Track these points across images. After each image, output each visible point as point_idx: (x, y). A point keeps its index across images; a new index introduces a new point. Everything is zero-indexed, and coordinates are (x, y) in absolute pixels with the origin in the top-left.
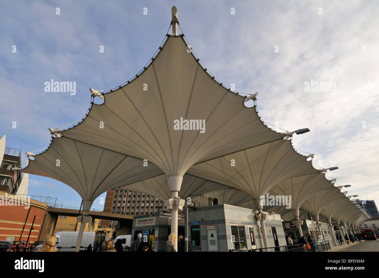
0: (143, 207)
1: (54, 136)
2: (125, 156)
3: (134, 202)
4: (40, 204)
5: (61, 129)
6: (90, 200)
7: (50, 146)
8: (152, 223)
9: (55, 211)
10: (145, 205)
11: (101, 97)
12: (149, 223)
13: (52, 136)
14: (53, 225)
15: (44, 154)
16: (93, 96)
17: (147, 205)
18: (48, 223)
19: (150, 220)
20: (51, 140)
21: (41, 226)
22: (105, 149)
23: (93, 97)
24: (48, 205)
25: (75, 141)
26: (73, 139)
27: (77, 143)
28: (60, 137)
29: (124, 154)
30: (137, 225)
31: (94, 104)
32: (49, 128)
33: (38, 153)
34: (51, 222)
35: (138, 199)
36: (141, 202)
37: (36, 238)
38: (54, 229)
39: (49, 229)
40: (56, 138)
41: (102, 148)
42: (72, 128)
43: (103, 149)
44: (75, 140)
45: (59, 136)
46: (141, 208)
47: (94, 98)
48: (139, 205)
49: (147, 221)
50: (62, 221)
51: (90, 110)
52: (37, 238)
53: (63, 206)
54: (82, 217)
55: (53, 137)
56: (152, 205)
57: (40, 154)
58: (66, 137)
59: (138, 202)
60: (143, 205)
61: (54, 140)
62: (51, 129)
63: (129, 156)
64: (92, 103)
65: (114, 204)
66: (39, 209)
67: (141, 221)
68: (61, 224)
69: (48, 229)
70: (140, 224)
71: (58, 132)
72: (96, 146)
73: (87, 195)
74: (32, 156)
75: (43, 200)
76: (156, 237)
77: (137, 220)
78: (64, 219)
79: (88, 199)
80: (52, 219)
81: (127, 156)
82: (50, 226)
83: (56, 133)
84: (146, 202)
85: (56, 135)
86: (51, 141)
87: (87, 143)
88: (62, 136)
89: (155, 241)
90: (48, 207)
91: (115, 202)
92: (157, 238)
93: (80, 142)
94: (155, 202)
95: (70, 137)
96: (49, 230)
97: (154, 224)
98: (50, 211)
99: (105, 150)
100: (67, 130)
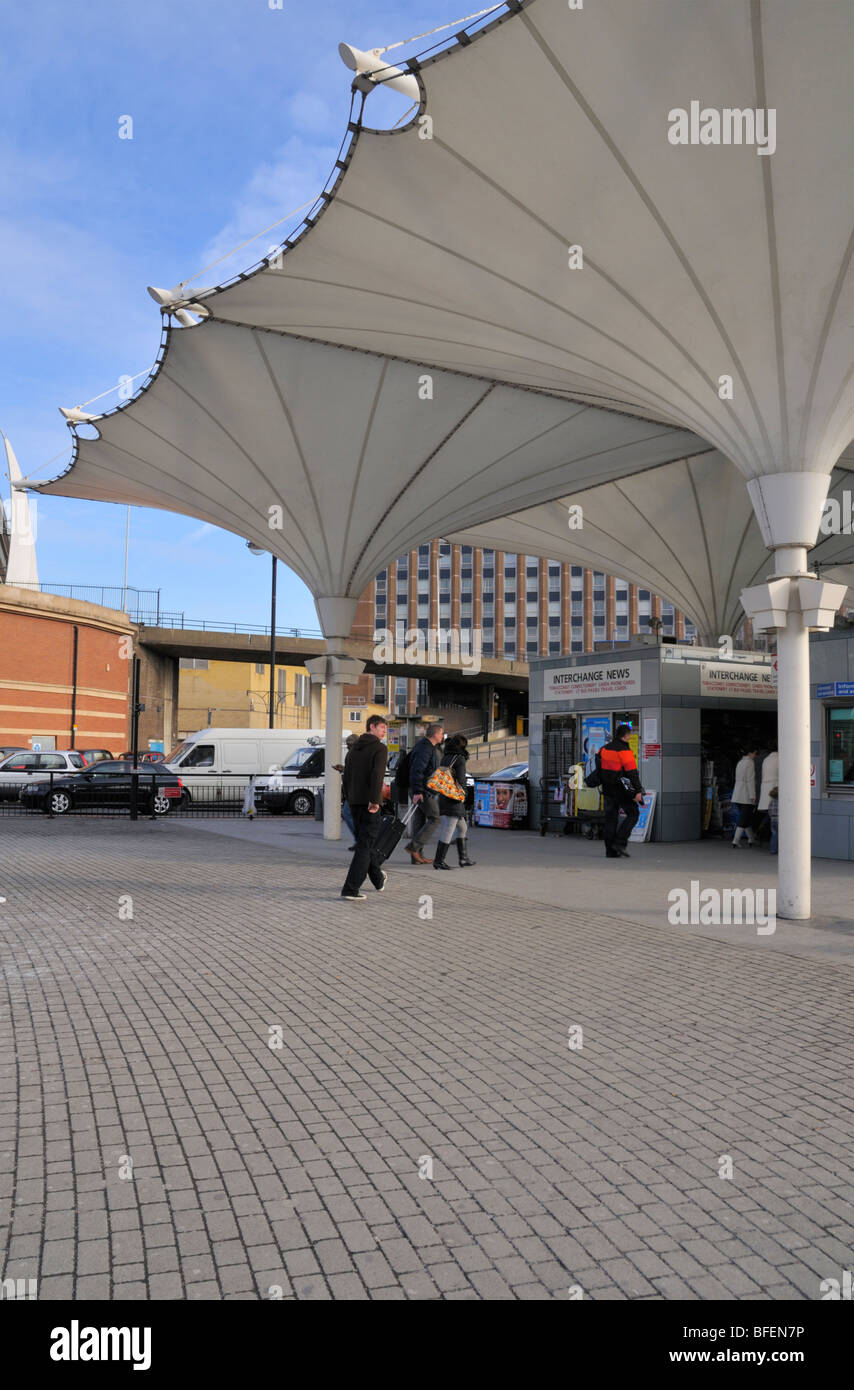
0: (510, 622)
1: (176, 324)
2: (487, 385)
3: (466, 598)
4: (104, 615)
5: (206, 287)
6: (347, 595)
7: (160, 369)
8: (624, 688)
9: (164, 641)
10: (520, 609)
11: (400, 89)
12: (611, 689)
13: (167, 326)
14: (167, 694)
15: (133, 411)
16: (364, 84)
17: (531, 610)
18: (149, 686)
19: (611, 675)
20: (164, 343)
21: (128, 696)
22: (395, 358)
23: (359, 93)
24: (132, 620)
25: (262, 336)
26: (254, 328)
27: (268, 341)
28: (199, 325)
29: (481, 378)
30: (549, 695)
31: (363, 129)
32: (149, 289)
33: (110, 409)
34: (159, 683)
35: (485, 586)
36: (502, 599)
37: (121, 739)
38: (176, 708)
39: (159, 709)
40: (182, 329)
41: (380, 355)
42: (254, 274)
43: (383, 360)
44: (262, 329)
45: (192, 318)
46: (501, 624)
47: (365, 95)
48: (491, 614)
49: (600, 677)
50: (194, 677)
51: (343, 166)
52: (125, 739)
53: (185, 622)
54: (329, 665)
55: (169, 329)
56: (553, 610)
57: (120, 410)
58: (223, 321)
59: (488, 598)
60: (509, 610)
61: (173, 340)
62: (160, 291)
63: (505, 383)
64: (356, 128)
65: (380, 610)
66: (106, 635)
67: (570, 678)
68: (194, 691)
69: (155, 709)
70: (568, 692)
71: (193, 300)
72: (354, 349)
73: (331, 574)
74: (89, 422)
75: (112, 601)
76: (648, 746)
77: (549, 675)
78: (199, 672)
79: (336, 592)
80: (158, 674)
81: (495, 383)
82: (159, 696)
83: (183, 307)
84: (524, 599)
85: (180, 318)
86: (162, 346)
87: (313, 340)
88: (206, 319)
89: (644, 760)
90: (136, 628)
91: (381, 600)
92: (657, 746)
93: (284, 338)
94: (568, 598)
95: (238, 320)
96: (158, 711)
97: (634, 690)
98: (144, 641)
99: (395, 361)
100: (230, 287)
